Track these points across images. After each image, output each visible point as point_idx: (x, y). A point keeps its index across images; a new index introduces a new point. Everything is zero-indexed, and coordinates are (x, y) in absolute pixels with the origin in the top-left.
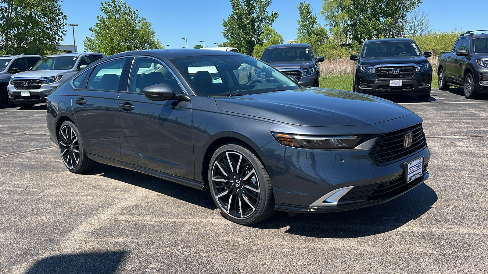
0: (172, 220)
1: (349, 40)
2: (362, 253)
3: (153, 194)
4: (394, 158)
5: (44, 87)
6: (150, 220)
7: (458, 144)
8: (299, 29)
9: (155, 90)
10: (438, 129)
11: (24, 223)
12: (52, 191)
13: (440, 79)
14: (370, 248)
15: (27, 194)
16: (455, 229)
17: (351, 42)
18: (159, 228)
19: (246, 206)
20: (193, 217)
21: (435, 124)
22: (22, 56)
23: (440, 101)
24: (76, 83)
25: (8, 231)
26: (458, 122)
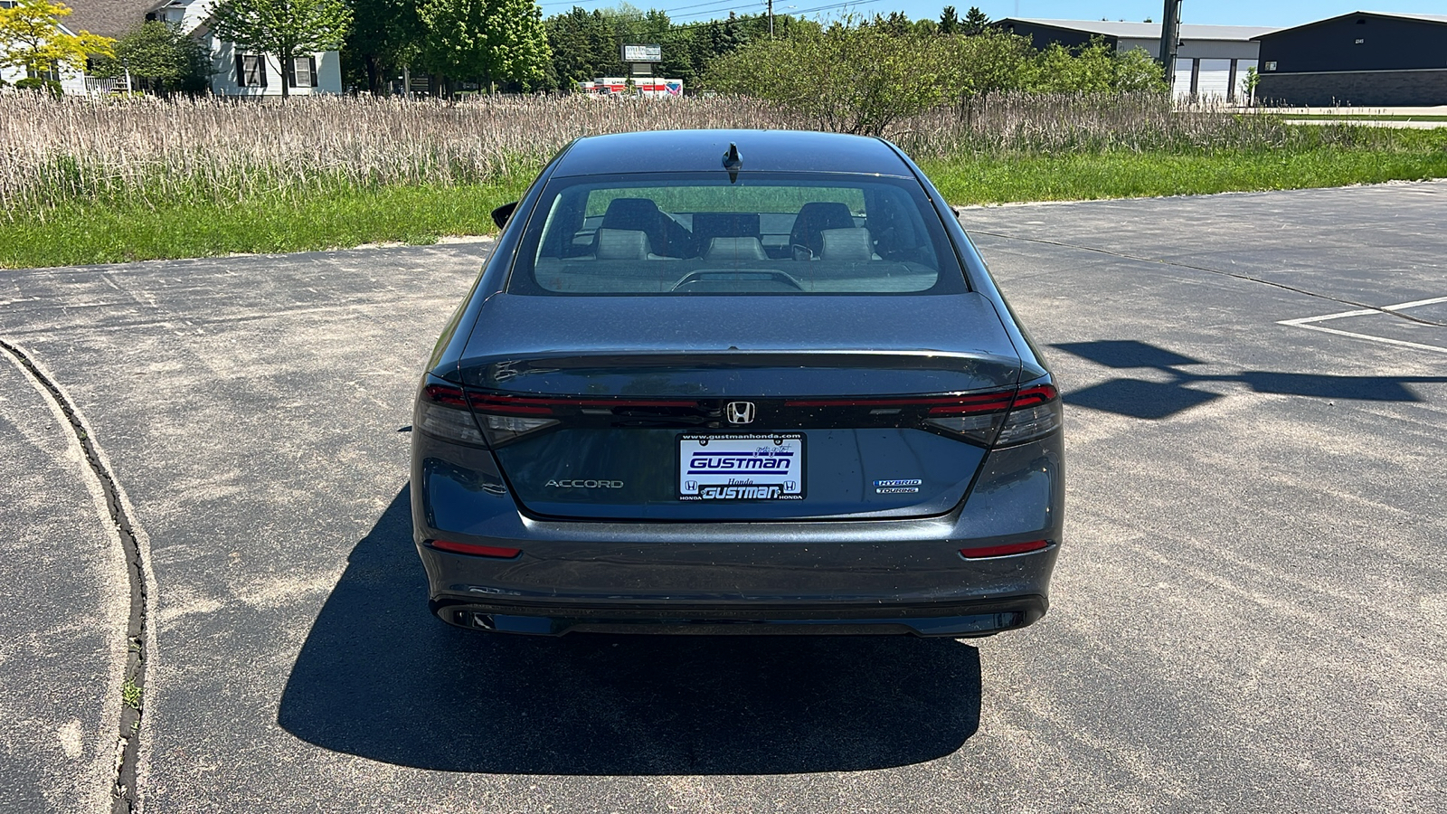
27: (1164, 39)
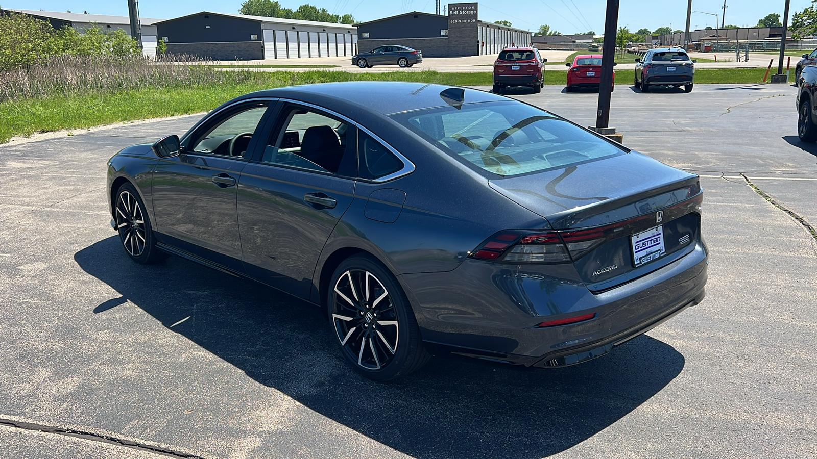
27: (132, 25)
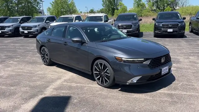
0: (81, 85)
1: (154, 8)
2: (145, 99)
3: (74, 75)
4: (157, 66)
5: (33, 29)
6: (74, 85)
7: (191, 58)
8: (134, 3)
9: (75, 39)
10: (184, 51)
11: (31, 84)
12: (40, 72)
13: (190, 28)
14: (149, 98)
15: (31, 73)
16: (180, 92)
17: (155, 9)
18: (77, 88)
19: (106, 81)
20: (88, 84)
21: (183, 49)
22: (24, 16)
23: (189, 38)
24: (47, 33)
25: (27, 87)
26: (193, 48)
